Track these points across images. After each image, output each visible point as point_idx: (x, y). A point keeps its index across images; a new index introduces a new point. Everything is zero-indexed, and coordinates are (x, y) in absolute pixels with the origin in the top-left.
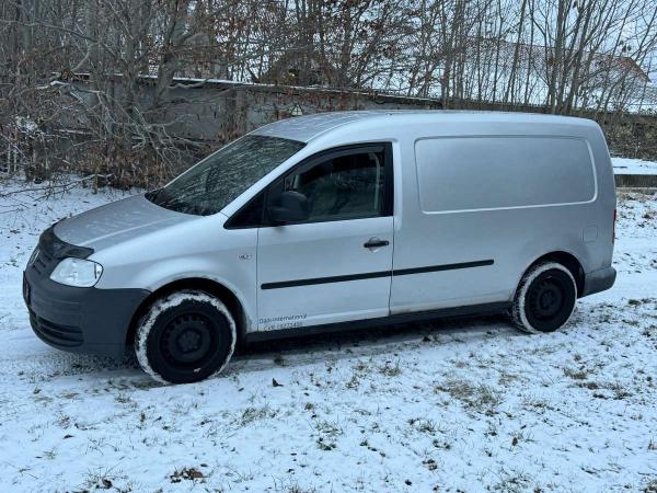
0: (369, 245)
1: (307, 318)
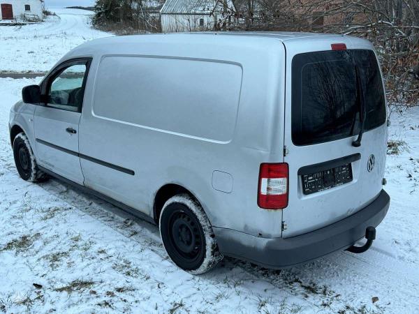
0: (68, 130)
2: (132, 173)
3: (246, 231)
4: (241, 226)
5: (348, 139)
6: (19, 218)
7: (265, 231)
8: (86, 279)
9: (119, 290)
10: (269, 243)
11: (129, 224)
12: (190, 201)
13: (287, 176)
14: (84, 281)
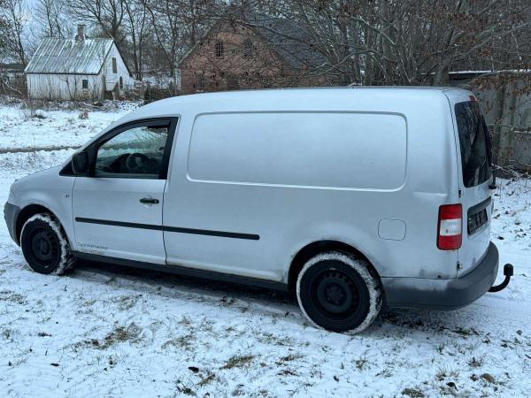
0: (143, 201)
1: (108, 250)
2: (256, 237)
3: (422, 275)
4: (416, 272)
5: (485, 184)
6: (87, 313)
7: (444, 272)
8: (244, 353)
9: (287, 359)
10: (449, 284)
11: (229, 301)
12: (344, 257)
13: (461, 217)
14: (243, 356)
